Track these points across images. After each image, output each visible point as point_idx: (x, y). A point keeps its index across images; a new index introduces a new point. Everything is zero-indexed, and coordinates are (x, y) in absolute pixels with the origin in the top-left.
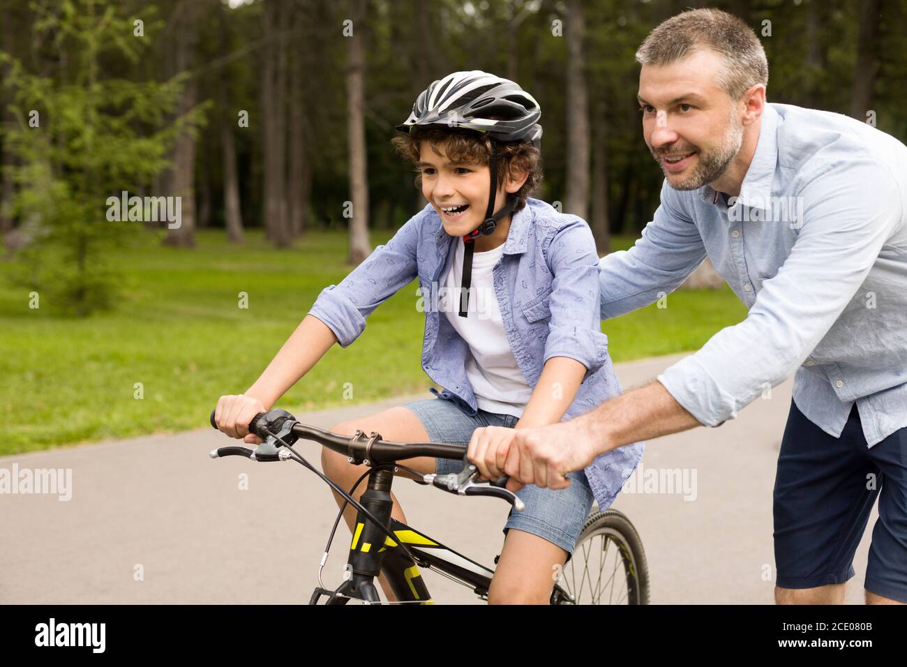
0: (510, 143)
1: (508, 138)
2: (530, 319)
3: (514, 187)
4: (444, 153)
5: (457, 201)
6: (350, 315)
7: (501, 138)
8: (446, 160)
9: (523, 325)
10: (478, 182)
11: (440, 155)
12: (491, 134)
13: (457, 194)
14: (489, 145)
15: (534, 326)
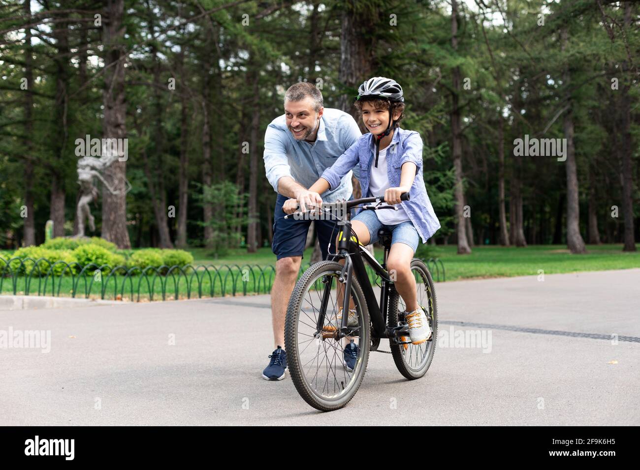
0: (395, 102)
1: (395, 100)
2: (395, 167)
3: (396, 118)
4: (373, 105)
5: (378, 122)
6: (336, 178)
7: (393, 100)
8: (374, 108)
9: (393, 170)
10: (385, 116)
11: (371, 106)
12: (390, 98)
13: (378, 120)
14: (389, 102)
15: (397, 170)
